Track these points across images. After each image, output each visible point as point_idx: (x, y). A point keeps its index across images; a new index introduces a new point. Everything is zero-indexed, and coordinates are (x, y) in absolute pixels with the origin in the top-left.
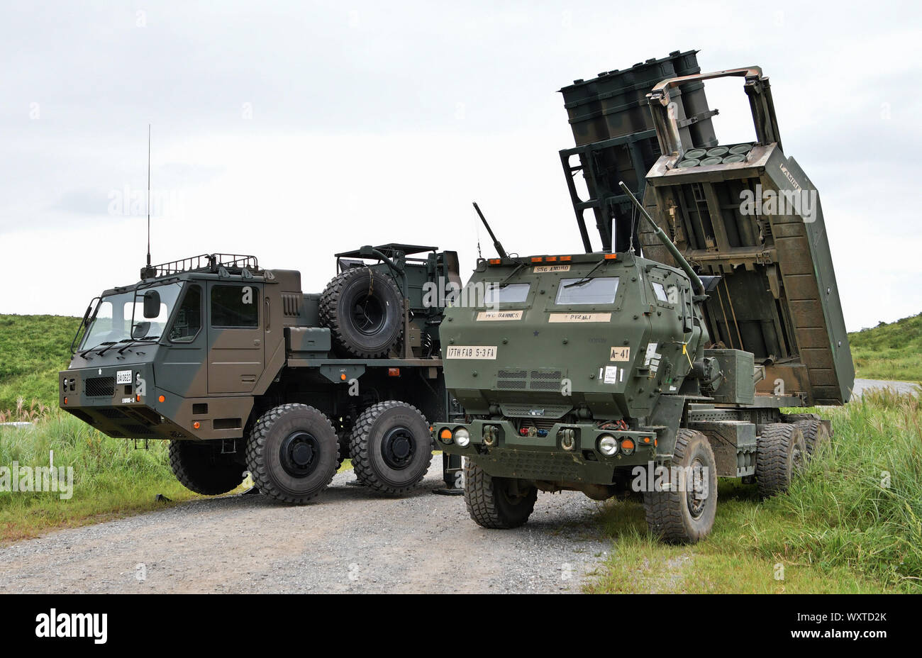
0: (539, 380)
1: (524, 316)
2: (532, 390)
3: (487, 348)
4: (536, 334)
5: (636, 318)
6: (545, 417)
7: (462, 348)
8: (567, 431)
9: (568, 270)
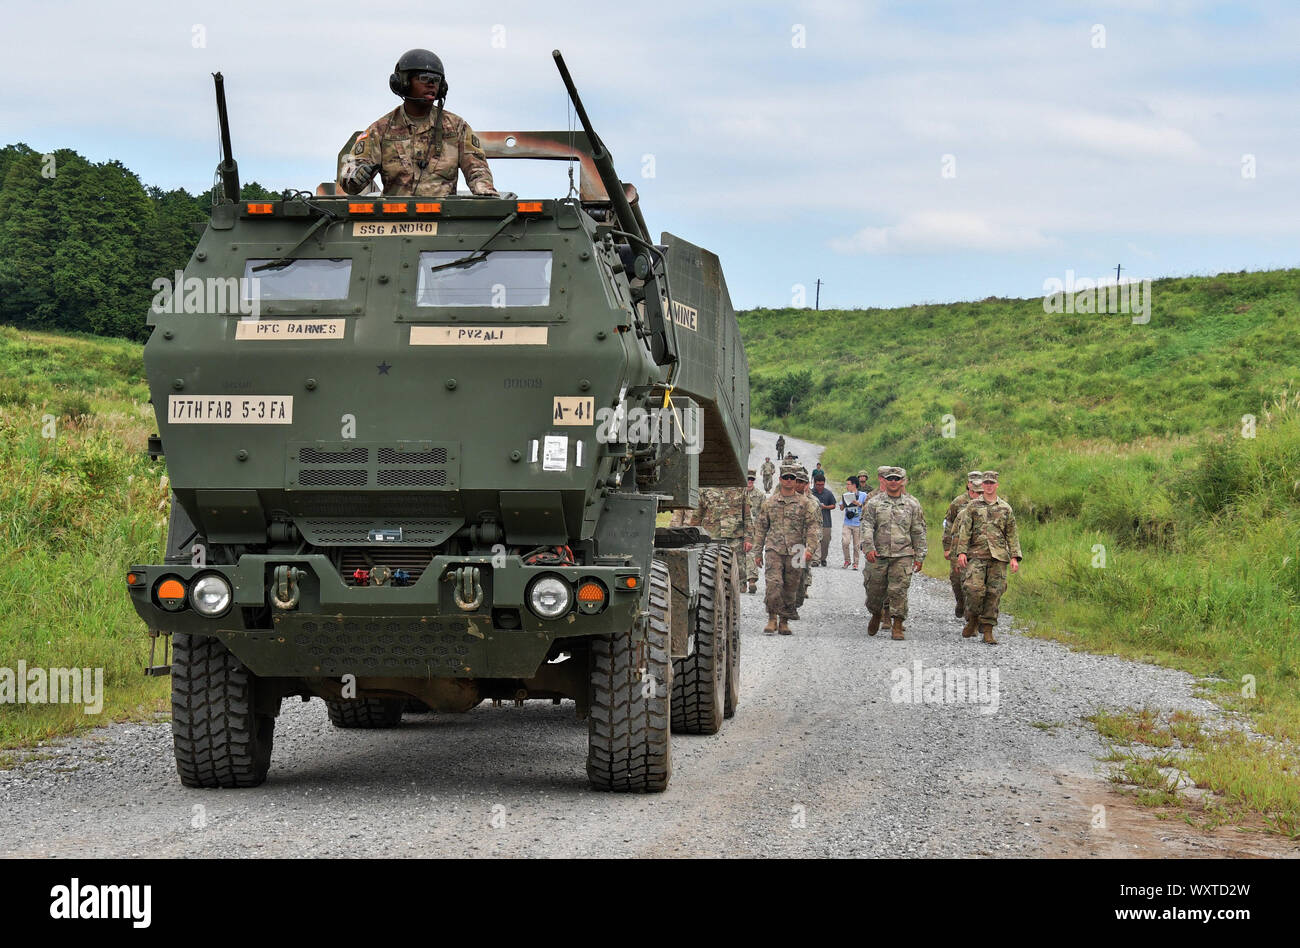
0: (397, 466)
1: (349, 330)
2: (382, 488)
3: (268, 399)
4: (384, 369)
5: (601, 338)
6: (406, 544)
7: (205, 399)
8: (468, 570)
9: (434, 232)
